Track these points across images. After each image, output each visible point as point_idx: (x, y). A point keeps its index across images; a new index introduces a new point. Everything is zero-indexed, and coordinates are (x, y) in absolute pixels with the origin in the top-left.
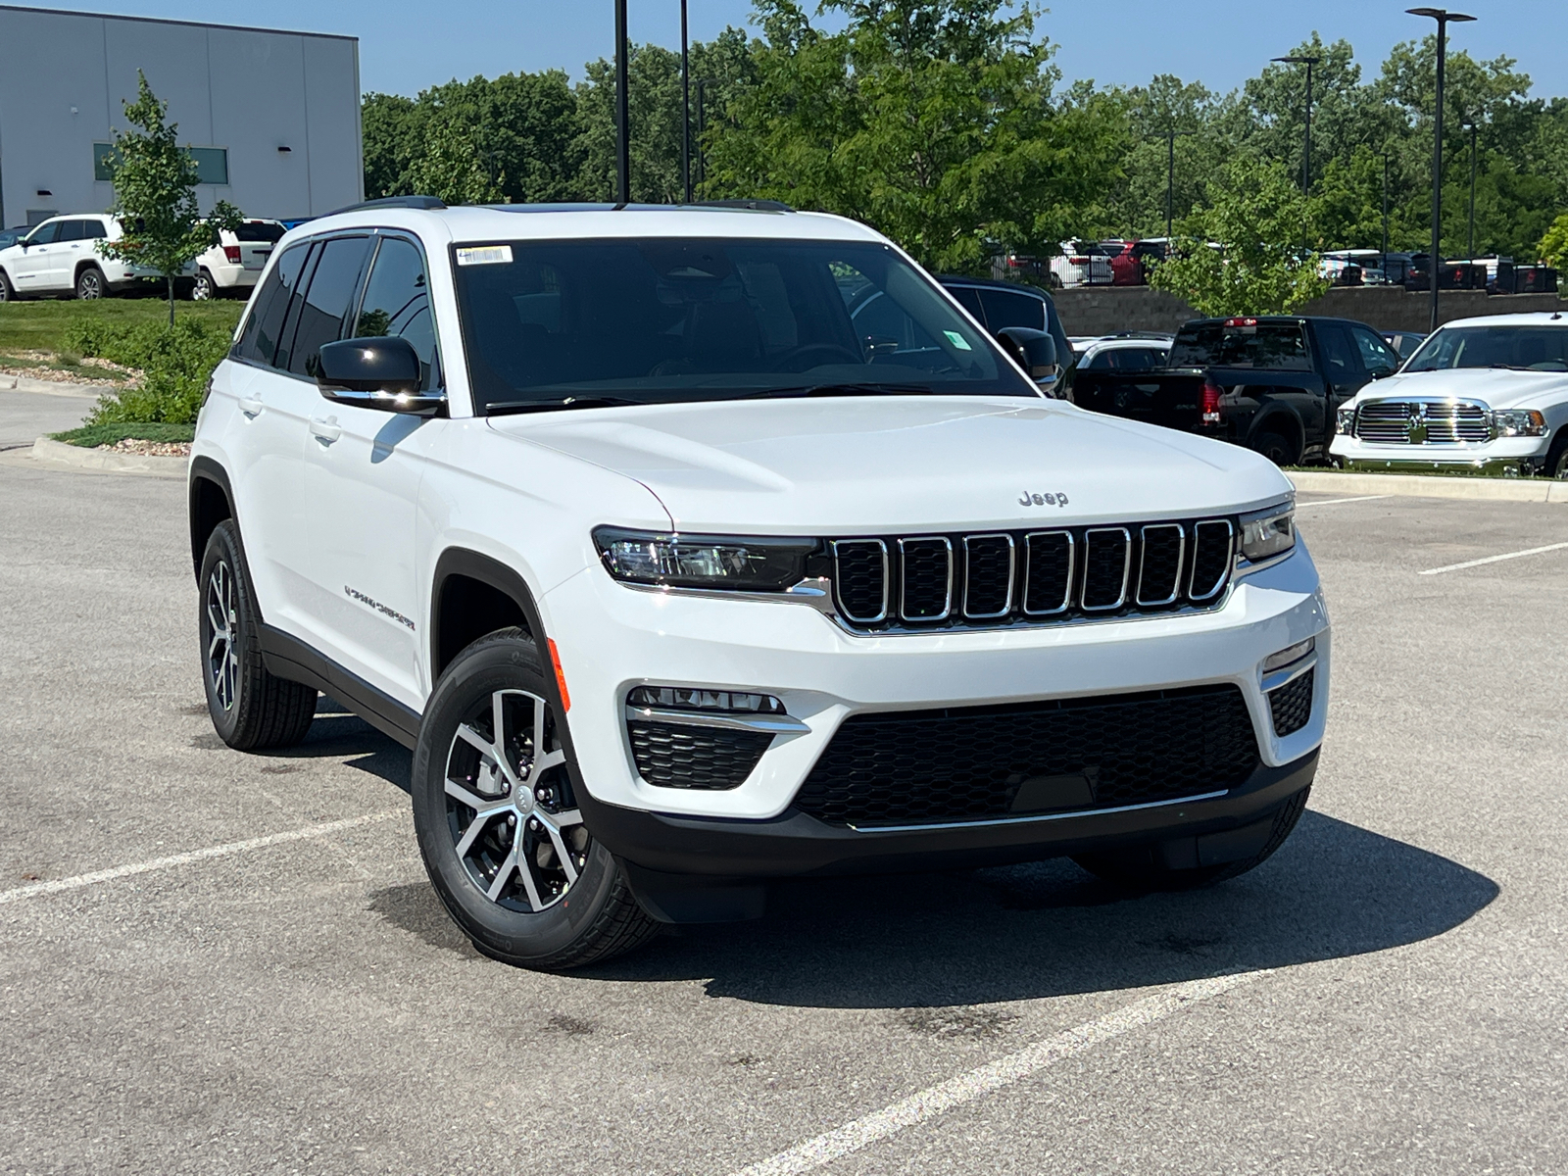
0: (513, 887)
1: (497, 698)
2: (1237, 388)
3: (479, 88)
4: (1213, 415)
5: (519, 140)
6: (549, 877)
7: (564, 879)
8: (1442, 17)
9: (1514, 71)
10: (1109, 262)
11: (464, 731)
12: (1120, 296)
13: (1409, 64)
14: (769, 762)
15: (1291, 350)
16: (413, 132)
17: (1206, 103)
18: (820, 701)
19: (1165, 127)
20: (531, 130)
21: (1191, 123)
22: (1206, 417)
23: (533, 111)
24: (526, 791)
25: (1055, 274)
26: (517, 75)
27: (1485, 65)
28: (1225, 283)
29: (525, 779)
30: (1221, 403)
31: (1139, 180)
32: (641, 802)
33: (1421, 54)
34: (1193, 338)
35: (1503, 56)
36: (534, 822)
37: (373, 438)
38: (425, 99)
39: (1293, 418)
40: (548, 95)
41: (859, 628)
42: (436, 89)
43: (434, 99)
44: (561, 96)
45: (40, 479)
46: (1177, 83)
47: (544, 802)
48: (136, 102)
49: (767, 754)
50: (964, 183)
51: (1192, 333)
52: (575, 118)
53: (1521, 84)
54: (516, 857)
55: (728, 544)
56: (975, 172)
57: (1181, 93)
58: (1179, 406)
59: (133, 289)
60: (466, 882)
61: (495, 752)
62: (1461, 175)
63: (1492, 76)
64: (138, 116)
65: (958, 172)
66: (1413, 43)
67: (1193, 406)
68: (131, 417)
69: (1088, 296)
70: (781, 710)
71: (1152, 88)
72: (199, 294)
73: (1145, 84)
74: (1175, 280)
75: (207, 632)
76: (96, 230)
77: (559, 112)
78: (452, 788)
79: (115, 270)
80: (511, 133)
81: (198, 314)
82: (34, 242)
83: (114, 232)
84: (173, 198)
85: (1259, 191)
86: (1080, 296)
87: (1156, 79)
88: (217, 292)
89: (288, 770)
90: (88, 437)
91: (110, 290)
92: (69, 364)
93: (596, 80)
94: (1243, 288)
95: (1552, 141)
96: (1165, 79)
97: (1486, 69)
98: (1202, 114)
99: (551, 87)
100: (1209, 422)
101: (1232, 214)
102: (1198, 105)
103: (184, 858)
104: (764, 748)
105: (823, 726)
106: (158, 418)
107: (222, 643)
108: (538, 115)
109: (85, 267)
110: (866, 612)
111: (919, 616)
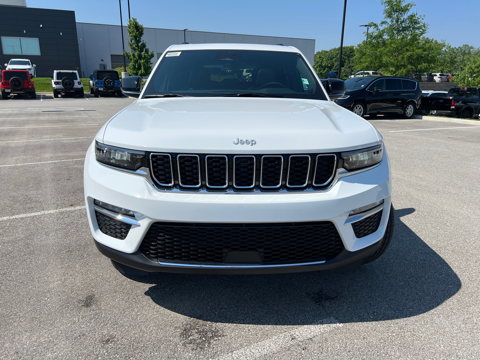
2: (460, 102)
4: (453, 107)
5: (345, 57)
10: (446, 78)
12: (447, 84)
15: (474, 94)
16: (328, 56)
17: (473, 50)
19: (464, 54)
20: (347, 56)
21: (469, 53)
22: (451, 107)
23: (348, 52)
25: (435, 80)
26: (346, 46)
28: (466, 81)
30: (455, 104)
31: (457, 64)
34: (452, 91)
38: (330, 51)
39: (472, 108)
40: (350, 50)
42: (332, 49)
43: (332, 51)
44: (353, 50)
46: (468, 46)
50: (403, 58)
51: (452, 90)
52: (354, 53)
56: (406, 56)
57: (468, 48)
58: (446, 105)
65: (402, 56)
67: (449, 105)
69: (441, 84)
71: (463, 47)
73: (461, 46)
74: (455, 80)
77: (352, 52)
80: (343, 56)
85: (476, 63)
86: (439, 84)
87: (464, 45)
93: (359, 47)
94: (470, 82)
96: (466, 45)
98: (472, 52)
99: (351, 48)
100: (452, 108)
101: (469, 67)
102: (471, 50)
108: (348, 53)
110: (165, 182)
111: (189, 185)
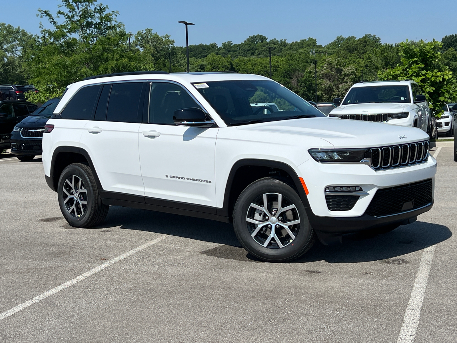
0: (273, 244)
1: (265, 196)
6: (285, 239)
7: (291, 238)
8: (187, 24)
9: (170, 39)
11: (253, 205)
13: (142, 36)
14: (359, 202)
18: (372, 187)
24: (274, 218)
27: (162, 37)
29: (274, 215)
32: (330, 215)
33: (145, 33)
35: (167, 34)
36: (278, 226)
37: (183, 134)
41: (376, 169)
47: (281, 221)
49: (358, 201)
53: (173, 42)
54: (272, 234)
60: (256, 245)
61: (264, 209)
62: (158, 67)
63: (164, 39)
66: (142, 31)
70: (361, 190)
78: (249, 220)
89: (108, 231)
95: (181, 58)
97: (163, 38)
104: (357, 199)
105: (372, 193)
110: (376, 165)
111: (385, 166)
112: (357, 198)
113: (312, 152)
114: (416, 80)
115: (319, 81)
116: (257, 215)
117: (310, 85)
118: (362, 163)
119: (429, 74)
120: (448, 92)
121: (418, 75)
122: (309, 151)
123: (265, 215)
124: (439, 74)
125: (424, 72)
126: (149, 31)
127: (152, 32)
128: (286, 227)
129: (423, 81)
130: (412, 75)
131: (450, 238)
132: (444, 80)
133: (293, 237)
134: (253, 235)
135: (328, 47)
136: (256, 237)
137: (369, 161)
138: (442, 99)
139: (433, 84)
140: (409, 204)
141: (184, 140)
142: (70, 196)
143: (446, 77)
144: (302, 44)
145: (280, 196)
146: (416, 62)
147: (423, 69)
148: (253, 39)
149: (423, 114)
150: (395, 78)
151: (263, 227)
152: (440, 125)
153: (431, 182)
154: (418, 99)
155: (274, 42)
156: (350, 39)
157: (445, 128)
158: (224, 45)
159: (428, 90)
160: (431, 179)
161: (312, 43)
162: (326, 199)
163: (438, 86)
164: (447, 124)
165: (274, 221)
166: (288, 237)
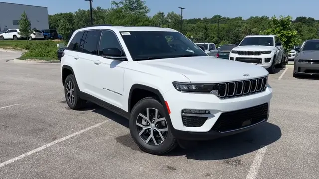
0: (151, 141)
1: (147, 109)
3: (61, 14)
6: (158, 139)
7: (162, 140)
11: (140, 115)
18: (218, 111)
24: (153, 125)
29: (153, 123)
36: (155, 130)
37: (110, 64)
41: (222, 98)
45: (17, 65)
47: (157, 127)
48: (23, 14)
49: (207, 121)
54: (151, 136)
55: (197, 85)
59: (22, 39)
60: (141, 140)
61: (147, 118)
64: (23, 16)
68: (27, 56)
70: (209, 113)
72: (30, 39)
75: (66, 92)
76: (16, 31)
78: (137, 124)
79: (19, 36)
81: (31, 42)
82: (7, 32)
83: (19, 31)
84: (27, 27)
88: (33, 39)
89: (84, 113)
90: (22, 58)
91: (19, 39)
92: (14, 48)
103: (78, 133)
105: (217, 116)
106: (31, 56)
107: (69, 94)
109: (15, 36)
110: (222, 95)
111: (230, 95)
112: (206, 119)
113: (176, 84)
114: (278, 35)
115: (240, 34)
116: (143, 121)
117: (237, 36)
118: (211, 94)
119: (285, 32)
120: (294, 41)
121: (279, 33)
122: (173, 83)
123: (148, 122)
124: (290, 32)
125: (282, 31)
126: (173, 13)
127: (175, 13)
128: (159, 132)
129: (282, 36)
130: (276, 33)
131: (279, 140)
132: (292, 35)
133: (163, 139)
134: (140, 134)
135: (247, 21)
136: (142, 135)
137: (217, 93)
138: (290, 44)
139: (287, 37)
140: (249, 122)
141: (111, 67)
142: (69, 92)
143: (293, 34)
144: (236, 19)
145: (156, 110)
146: (279, 27)
147: (282, 30)
148: (216, 17)
149: (280, 51)
150: (268, 34)
151: (146, 129)
152: (290, 56)
153: (267, 105)
154: (278, 44)
155: (224, 18)
156: (256, 17)
157: (292, 57)
158: (204, 19)
159: (284, 40)
160: (267, 103)
161: (240, 19)
162: (183, 118)
163: (289, 38)
164: (293, 55)
165: (152, 127)
166: (160, 139)
